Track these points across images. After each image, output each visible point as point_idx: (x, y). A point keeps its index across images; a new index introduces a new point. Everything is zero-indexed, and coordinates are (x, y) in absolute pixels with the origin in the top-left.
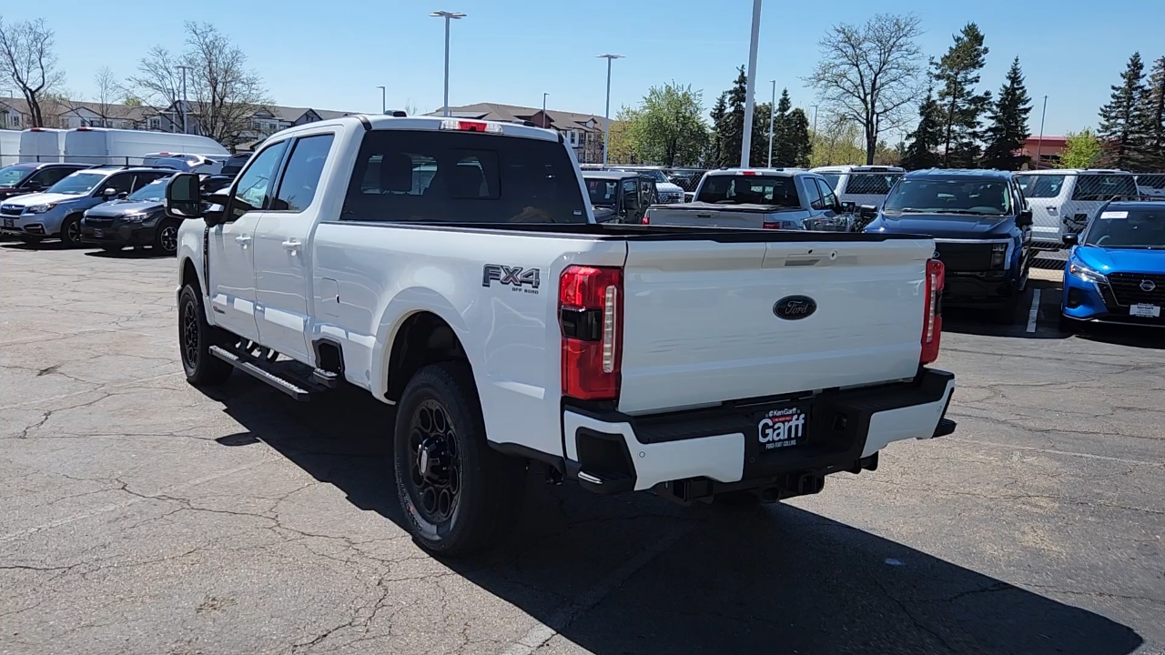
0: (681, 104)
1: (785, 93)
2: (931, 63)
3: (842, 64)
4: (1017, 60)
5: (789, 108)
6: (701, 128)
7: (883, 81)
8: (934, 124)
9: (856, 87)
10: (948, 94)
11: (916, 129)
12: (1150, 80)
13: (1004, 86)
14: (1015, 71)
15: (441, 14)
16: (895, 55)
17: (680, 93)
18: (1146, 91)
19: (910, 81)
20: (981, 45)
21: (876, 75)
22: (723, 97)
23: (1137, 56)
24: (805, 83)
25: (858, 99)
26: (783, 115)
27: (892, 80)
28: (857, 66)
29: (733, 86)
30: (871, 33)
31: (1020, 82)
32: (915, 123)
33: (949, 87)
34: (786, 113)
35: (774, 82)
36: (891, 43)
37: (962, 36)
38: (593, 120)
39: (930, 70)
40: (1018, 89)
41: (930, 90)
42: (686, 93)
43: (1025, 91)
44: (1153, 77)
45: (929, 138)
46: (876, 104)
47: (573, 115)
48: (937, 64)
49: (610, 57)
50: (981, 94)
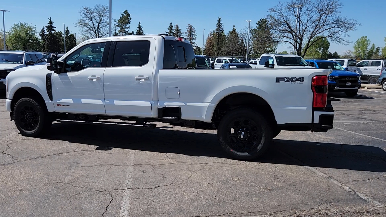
0: (27, 31)
1: (67, 28)
2: (115, 22)
3: (86, 20)
4: (140, 22)
5: (69, 33)
6: (37, 39)
7: (101, 26)
9: (92, 28)
10: (121, 32)
12: (174, 30)
13: (137, 30)
14: (140, 25)
16: (104, 18)
18: (175, 34)
20: (129, 17)
21: (99, 24)
22: (43, 28)
23: (171, 23)
24: (75, 25)
27: (103, 26)
28: (92, 21)
29: (48, 25)
30: (96, 10)
31: (141, 29)
33: (121, 29)
34: (68, 35)
35: (64, 24)
36: (102, 14)
37: (124, 14)
39: (115, 24)
40: (141, 31)
41: (116, 30)
43: (143, 32)
44: (175, 30)
46: (100, 34)
48: (117, 22)
49: (3, 11)
50: (131, 32)
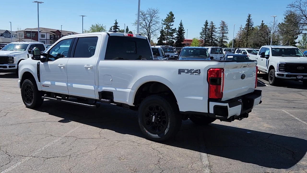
0: (100, 29)
1: (127, 27)
2: (162, 21)
3: (141, 20)
4: (181, 21)
5: (128, 31)
7: (151, 25)
8: (164, 36)
9: (145, 26)
10: (166, 28)
11: (159, 37)
12: (209, 26)
13: (179, 27)
14: (181, 23)
15: (36, 2)
16: (154, 18)
17: (100, 26)
18: (209, 29)
19: (157, 25)
20: (173, 17)
21: (150, 23)
22: (111, 27)
23: (207, 21)
25: (145, 29)
27: (153, 25)
28: (145, 21)
29: (114, 25)
30: (148, 12)
31: (182, 26)
32: (159, 35)
33: (166, 27)
35: (125, 24)
36: (153, 15)
37: (169, 14)
38: (72, 33)
39: (162, 23)
40: (182, 28)
41: (162, 27)
42: (101, 26)
43: (183, 28)
44: (210, 26)
45: (163, 39)
46: (150, 30)
47: (66, 31)
48: (163, 21)
50: (174, 29)
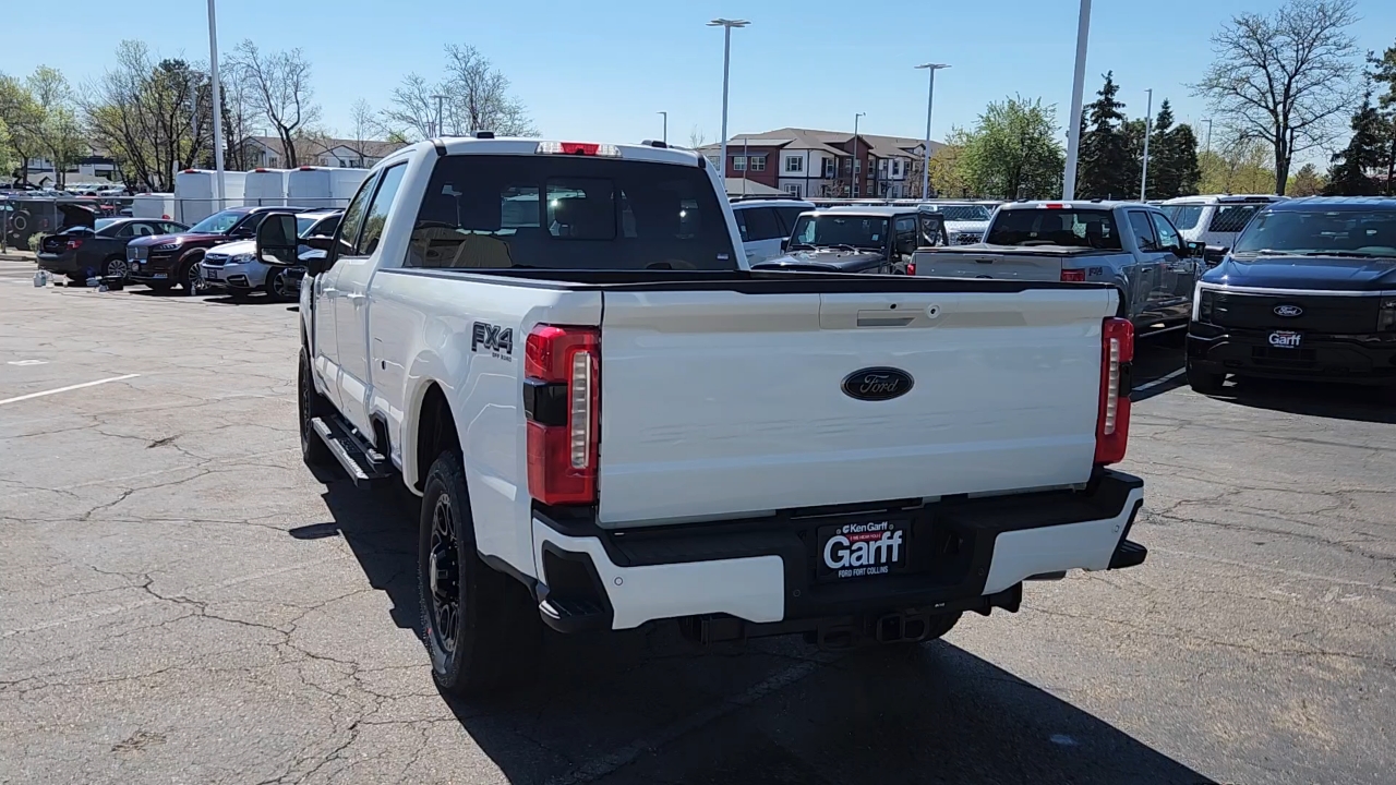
0: (1028, 124)
2: (1369, 60)
3: (1244, 65)
5: (1171, 123)
6: (1053, 153)
7: (1300, 85)
8: (1373, 140)
9: (1263, 94)
10: (1392, 99)
11: (1346, 146)
15: (720, 22)
16: (1318, 50)
17: (1027, 110)
19: (1340, 85)
21: (1290, 79)
22: (1082, 112)
24: (1193, 91)
25: (1266, 110)
26: (1162, 133)
27: (1313, 84)
28: (1265, 67)
29: (1097, 98)
30: (1284, 23)
32: (1345, 137)
34: (1167, 131)
35: (1150, 91)
36: (1313, 34)
38: (921, 145)
39: (1368, 70)
41: (1368, 95)
42: (1034, 109)
45: (1365, 158)
46: (1291, 116)
48: (1378, 61)
49: (933, 67)
